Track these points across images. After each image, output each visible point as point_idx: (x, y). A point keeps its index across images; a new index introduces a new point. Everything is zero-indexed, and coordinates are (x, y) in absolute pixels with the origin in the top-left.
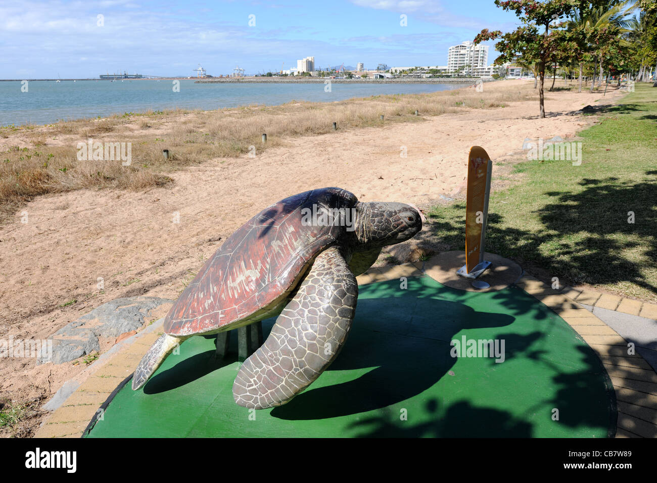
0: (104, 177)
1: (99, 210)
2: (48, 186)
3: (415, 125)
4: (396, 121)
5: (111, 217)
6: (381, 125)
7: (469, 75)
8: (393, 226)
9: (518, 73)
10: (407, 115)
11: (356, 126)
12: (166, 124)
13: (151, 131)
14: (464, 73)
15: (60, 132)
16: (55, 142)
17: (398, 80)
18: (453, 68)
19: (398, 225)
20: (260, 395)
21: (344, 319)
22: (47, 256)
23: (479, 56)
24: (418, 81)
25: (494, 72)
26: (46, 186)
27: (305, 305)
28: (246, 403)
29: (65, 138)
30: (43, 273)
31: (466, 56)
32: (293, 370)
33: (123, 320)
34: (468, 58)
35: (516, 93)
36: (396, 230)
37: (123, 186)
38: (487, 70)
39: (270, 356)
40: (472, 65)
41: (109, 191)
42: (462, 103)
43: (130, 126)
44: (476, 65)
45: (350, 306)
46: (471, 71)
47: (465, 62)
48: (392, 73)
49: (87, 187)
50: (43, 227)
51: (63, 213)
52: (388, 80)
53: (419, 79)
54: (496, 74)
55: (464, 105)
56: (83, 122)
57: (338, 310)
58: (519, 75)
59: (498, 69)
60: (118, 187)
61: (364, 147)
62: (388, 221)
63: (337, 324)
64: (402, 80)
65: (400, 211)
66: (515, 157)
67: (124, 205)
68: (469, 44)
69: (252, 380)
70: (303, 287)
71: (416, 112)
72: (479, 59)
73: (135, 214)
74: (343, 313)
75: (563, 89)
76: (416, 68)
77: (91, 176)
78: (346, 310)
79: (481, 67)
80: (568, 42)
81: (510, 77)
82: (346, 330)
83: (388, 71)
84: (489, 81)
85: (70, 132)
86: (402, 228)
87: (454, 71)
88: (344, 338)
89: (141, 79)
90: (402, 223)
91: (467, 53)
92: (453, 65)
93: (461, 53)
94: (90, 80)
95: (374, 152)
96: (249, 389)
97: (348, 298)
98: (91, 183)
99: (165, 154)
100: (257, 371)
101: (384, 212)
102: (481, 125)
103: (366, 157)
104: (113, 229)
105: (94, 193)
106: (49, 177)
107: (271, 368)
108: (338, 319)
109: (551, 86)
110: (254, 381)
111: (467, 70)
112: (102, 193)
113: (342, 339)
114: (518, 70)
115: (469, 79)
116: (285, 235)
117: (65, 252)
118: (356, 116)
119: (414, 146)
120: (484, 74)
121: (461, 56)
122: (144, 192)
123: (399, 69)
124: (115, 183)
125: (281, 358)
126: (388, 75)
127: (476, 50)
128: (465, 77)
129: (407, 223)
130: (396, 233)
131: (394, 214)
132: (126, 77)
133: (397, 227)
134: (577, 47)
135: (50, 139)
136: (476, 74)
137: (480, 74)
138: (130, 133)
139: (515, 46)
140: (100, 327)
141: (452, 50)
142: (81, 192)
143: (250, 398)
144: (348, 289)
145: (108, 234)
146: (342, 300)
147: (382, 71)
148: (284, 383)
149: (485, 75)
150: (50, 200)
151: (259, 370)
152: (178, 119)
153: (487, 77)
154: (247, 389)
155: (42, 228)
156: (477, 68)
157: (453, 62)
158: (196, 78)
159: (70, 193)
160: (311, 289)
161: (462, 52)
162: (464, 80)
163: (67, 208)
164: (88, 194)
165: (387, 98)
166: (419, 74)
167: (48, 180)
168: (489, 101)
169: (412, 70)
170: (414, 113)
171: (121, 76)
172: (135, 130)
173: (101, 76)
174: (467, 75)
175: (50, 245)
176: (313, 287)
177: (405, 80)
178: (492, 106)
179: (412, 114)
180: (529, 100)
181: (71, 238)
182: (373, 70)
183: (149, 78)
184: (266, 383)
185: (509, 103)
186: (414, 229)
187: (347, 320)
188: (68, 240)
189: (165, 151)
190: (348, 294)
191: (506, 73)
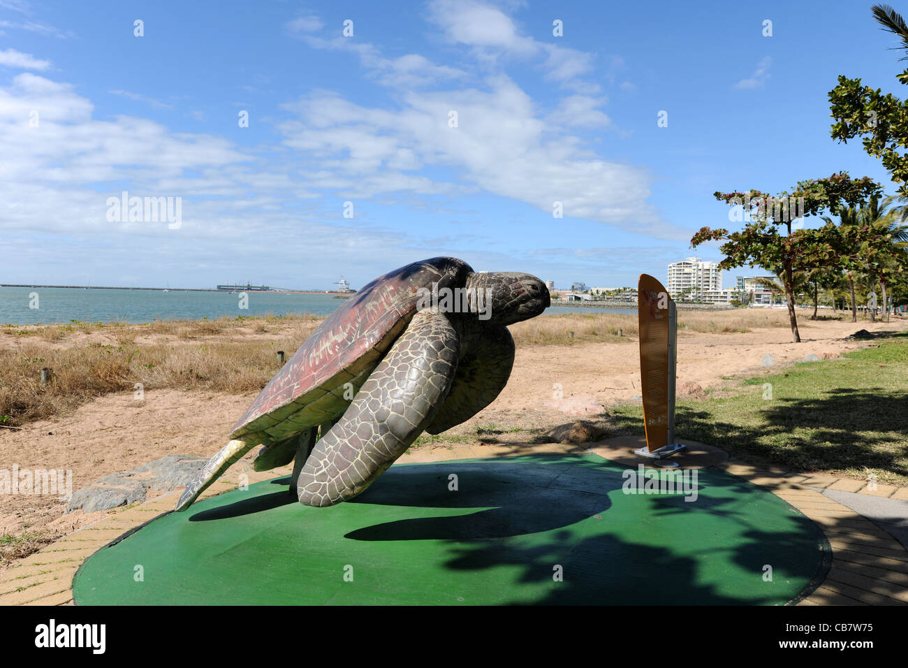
0: (197, 376)
1: (182, 409)
2: (125, 381)
3: (616, 346)
4: (590, 341)
5: (195, 418)
6: (571, 344)
7: (698, 300)
8: (512, 294)
9: (767, 300)
10: (607, 335)
11: (536, 342)
12: (287, 329)
13: (267, 336)
14: (691, 297)
15: (155, 331)
16: (145, 342)
17: (599, 303)
18: (675, 290)
19: (519, 293)
20: (330, 480)
21: (439, 374)
22: (104, 452)
23: (711, 276)
24: (628, 306)
25: (732, 297)
26: (124, 381)
27: (395, 363)
28: (311, 496)
29: (160, 337)
30: (95, 466)
31: (692, 275)
32: (372, 439)
33: (183, 472)
34: (695, 279)
35: (761, 318)
36: (516, 300)
37: (218, 387)
38: (722, 295)
39: (347, 427)
40: (701, 287)
41: (200, 392)
42: (684, 326)
43: (242, 329)
44: (707, 287)
45: (448, 361)
46: (700, 294)
47: (692, 283)
48: (592, 294)
49: (173, 387)
50: (108, 423)
51: (136, 410)
52: (586, 302)
53: (629, 304)
54: (735, 299)
55: (686, 327)
56: (185, 323)
57: (431, 364)
58: (768, 302)
59: (738, 293)
60: (212, 388)
61: (542, 365)
62: (506, 288)
63: (430, 379)
64: (606, 303)
65: (521, 279)
66: (749, 373)
67: (215, 407)
68: (695, 260)
69: (322, 462)
70: (396, 345)
71: (619, 332)
72: (711, 280)
73: (227, 416)
74: (438, 367)
75: (830, 319)
76: (625, 289)
77: (181, 373)
78: (443, 365)
79: (713, 291)
80: (819, 243)
81: (756, 304)
82: (441, 389)
83: (586, 292)
84: (727, 309)
85: (167, 331)
86: (523, 297)
87: (677, 294)
88: (437, 398)
89: (268, 291)
90: (524, 291)
91: (693, 272)
92: (675, 287)
93: (685, 272)
94: (205, 290)
95: (556, 370)
96: (318, 474)
97: (446, 351)
98: (179, 382)
99: (279, 356)
100: (330, 449)
101: (502, 278)
102: (708, 349)
103: (544, 375)
104: (195, 429)
105: (180, 393)
106: (128, 371)
107: (346, 441)
108: (432, 374)
109: (813, 314)
110: (325, 462)
111: (695, 294)
112: (190, 394)
113: (434, 398)
114: (766, 296)
115: (697, 306)
116: (383, 295)
117: (128, 449)
118: (536, 331)
119: (613, 366)
120: (719, 299)
121: (686, 276)
122: (244, 394)
123: (602, 290)
124: (210, 383)
125: (359, 425)
126: (588, 297)
127: (705, 268)
128: (692, 302)
129: (529, 292)
130: (516, 305)
131: (514, 281)
132: (248, 289)
133: (518, 296)
134: (831, 250)
135: (141, 338)
136: (707, 299)
137: (713, 299)
138: (241, 337)
139: (746, 247)
140: (151, 479)
141: (674, 268)
142: (165, 391)
143: (316, 487)
144: (447, 342)
145: (188, 433)
146: (439, 353)
147: (578, 292)
148: (359, 458)
149: (721, 301)
150: (124, 397)
151: (332, 447)
152: (303, 325)
153: (723, 303)
154: (315, 475)
155: (106, 424)
156: (708, 291)
157: (675, 283)
158: (336, 292)
159: (151, 391)
160: (403, 346)
161: (687, 270)
162: (691, 306)
163: (143, 406)
164: (172, 395)
165: (581, 316)
166: (628, 297)
167: (127, 374)
168: (722, 324)
169: (619, 291)
170: (616, 334)
171: (244, 287)
172: (248, 334)
173: (219, 287)
174: (696, 300)
175: (111, 441)
176: (407, 343)
177: (609, 303)
178: (727, 330)
179: (613, 334)
180: (781, 326)
181: (140, 435)
182: (567, 290)
183: (278, 291)
184: (338, 460)
185: (751, 329)
186: (539, 301)
187: (443, 378)
188: (135, 437)
189: (279, 353)
190: (446, 348)
191: (750, 299)
